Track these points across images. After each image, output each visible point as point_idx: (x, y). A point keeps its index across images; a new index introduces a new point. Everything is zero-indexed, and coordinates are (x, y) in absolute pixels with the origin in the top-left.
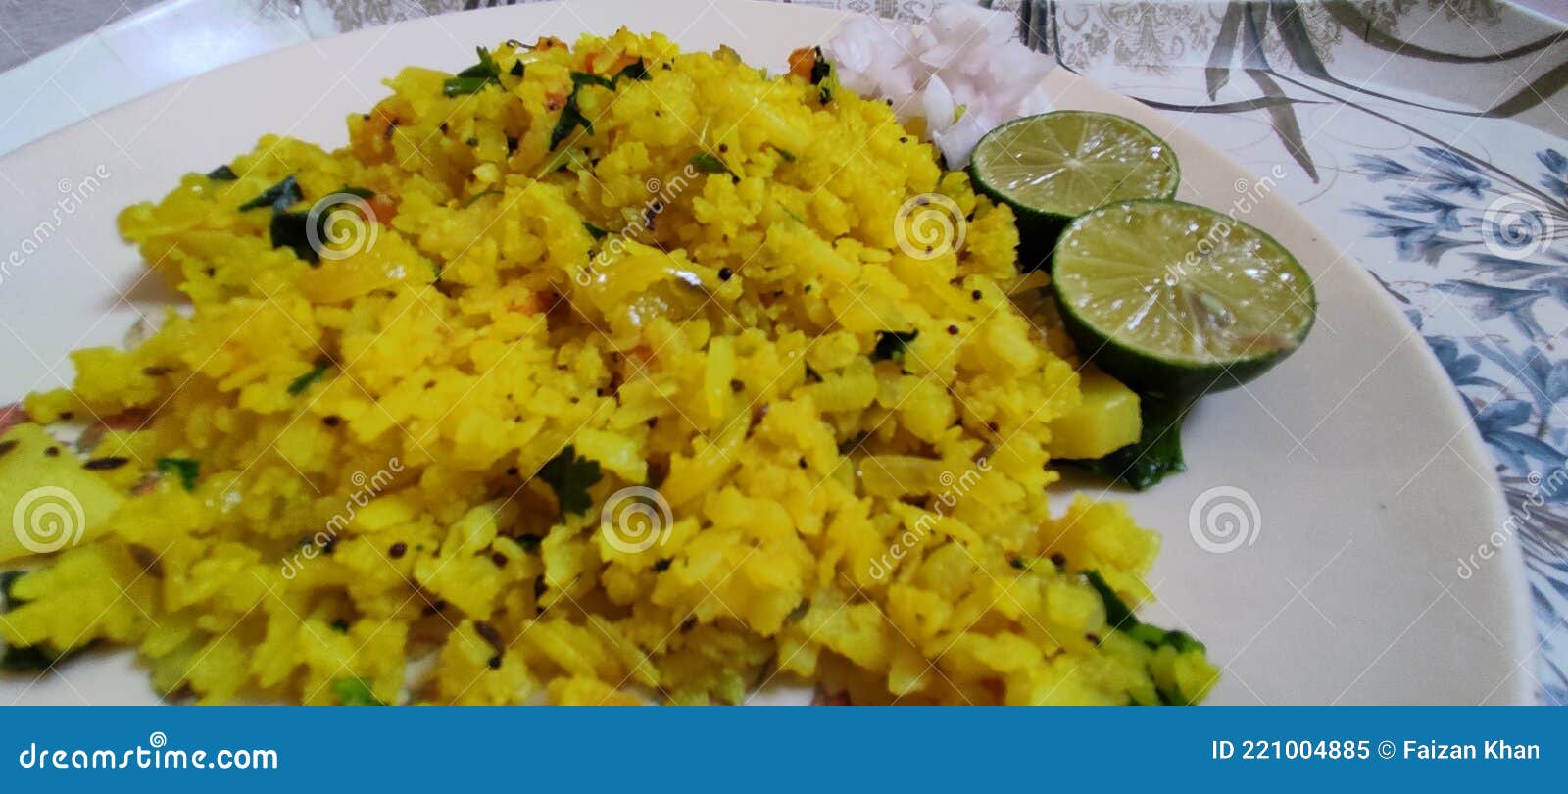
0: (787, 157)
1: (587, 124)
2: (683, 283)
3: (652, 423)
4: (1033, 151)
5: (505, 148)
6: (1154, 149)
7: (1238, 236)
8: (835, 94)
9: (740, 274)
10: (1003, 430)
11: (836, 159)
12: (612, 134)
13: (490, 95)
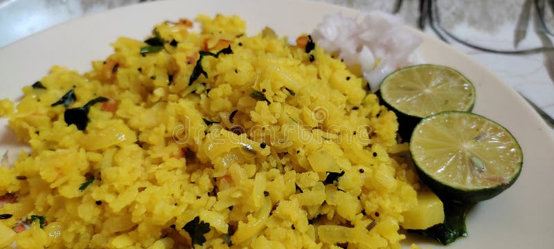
0: (292, 93)
1: (205, 74)
2: (246, 149)
3: (231, 208)
4: (409, 84)
5: (168, 81)
6: (466, 85)
7: (496, 130)
8: (316, 57)
9: (270, 145)
10: (381, 216)
11: (312, 95)
12: (216, 77)
13: (162, 56)
